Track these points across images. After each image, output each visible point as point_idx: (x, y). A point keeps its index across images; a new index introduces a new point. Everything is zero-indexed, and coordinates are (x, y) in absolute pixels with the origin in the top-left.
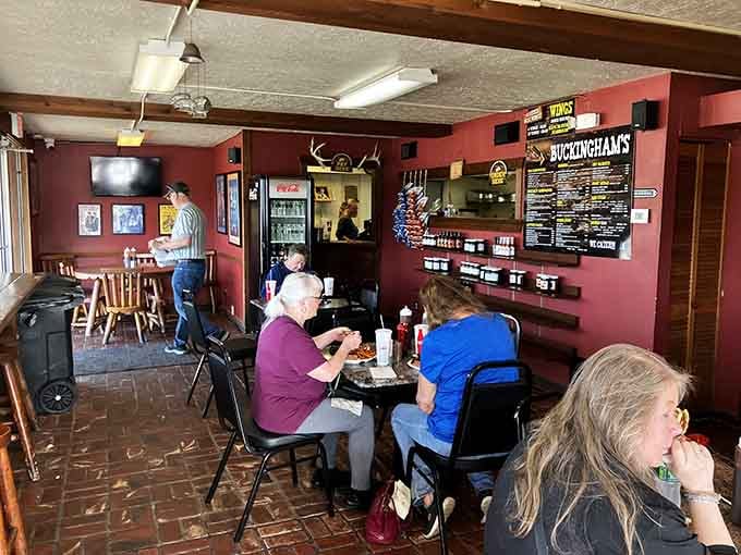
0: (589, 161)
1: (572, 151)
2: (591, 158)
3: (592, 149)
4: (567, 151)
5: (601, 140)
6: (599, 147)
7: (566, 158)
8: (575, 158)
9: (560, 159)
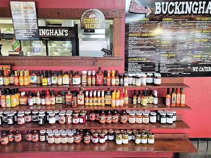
0: (193, 16)
1: (177, 8)
2: (194, 14)
3: (196, 9)
4: (172, 8)
5: (204, 3)
6: (203, 8)
7: (171, 13)
8: (179, 13)
9: (164, 12)
